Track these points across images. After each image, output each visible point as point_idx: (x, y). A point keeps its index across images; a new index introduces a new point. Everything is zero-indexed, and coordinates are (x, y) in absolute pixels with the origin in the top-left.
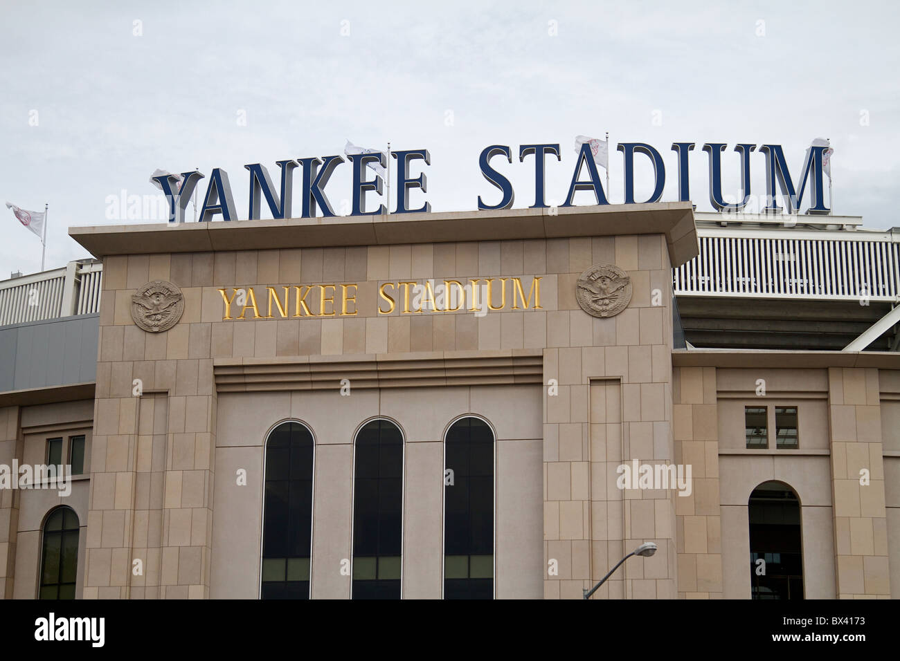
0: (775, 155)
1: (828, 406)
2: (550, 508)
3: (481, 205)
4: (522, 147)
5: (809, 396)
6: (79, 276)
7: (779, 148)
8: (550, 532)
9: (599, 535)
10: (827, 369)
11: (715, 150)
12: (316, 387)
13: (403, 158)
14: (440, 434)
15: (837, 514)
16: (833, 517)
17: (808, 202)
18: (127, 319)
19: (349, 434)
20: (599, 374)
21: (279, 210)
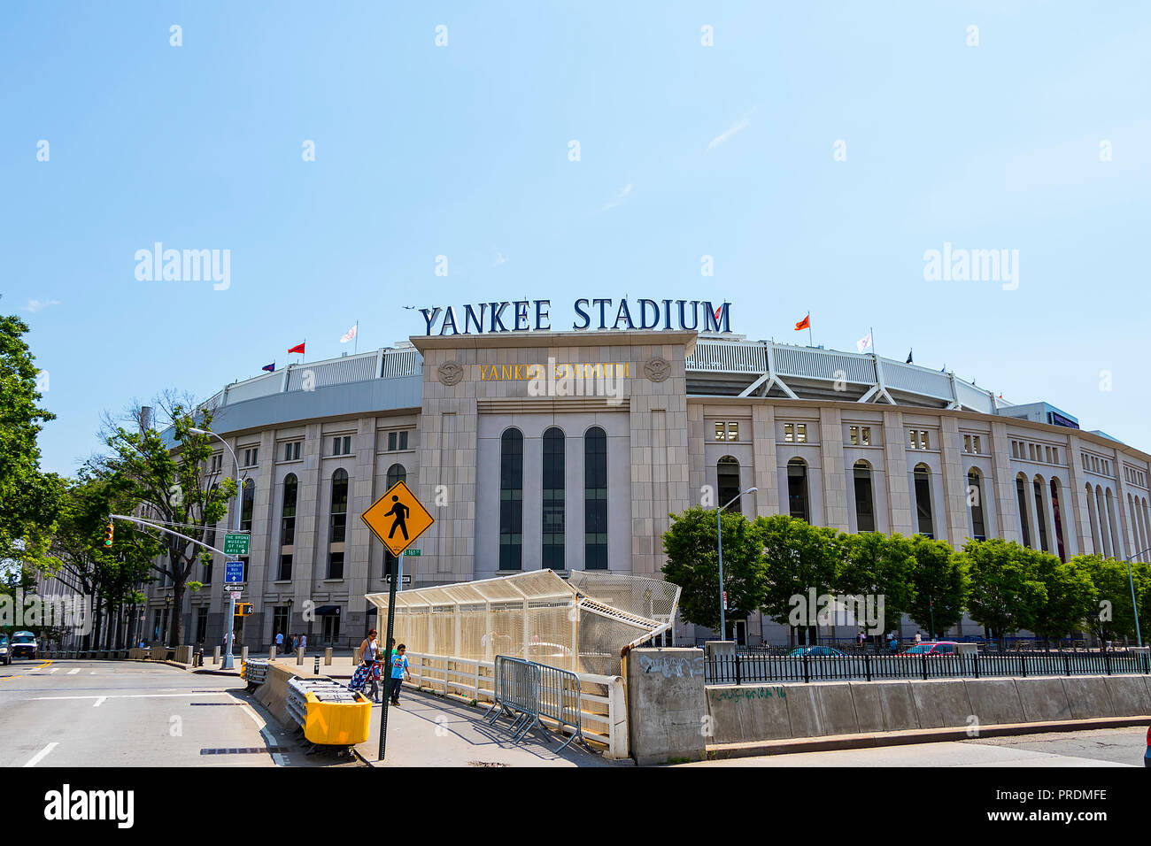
0: (708, 305)
1: (752, 423)
2: (634, 468)
3: (575, 326)
4: (594, 300)
5: (743, 418)
6: (384, 355)
7: (710, 303)
8: (634, 479)
9: (657, 480)
10: (751, 406)
11: (682, 303)
12: (524, 411)
13: (538, 303)
14: (582, 434)
15: (756, 470)
16: (754, 472)
17: (722, 329)
18: (436, 379)
19: (540, 433)
20: (656, 408)
21: (480, 330)
